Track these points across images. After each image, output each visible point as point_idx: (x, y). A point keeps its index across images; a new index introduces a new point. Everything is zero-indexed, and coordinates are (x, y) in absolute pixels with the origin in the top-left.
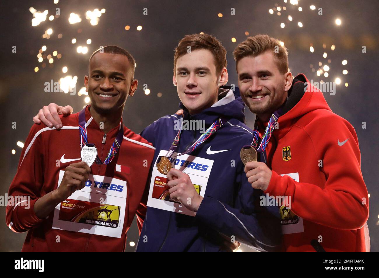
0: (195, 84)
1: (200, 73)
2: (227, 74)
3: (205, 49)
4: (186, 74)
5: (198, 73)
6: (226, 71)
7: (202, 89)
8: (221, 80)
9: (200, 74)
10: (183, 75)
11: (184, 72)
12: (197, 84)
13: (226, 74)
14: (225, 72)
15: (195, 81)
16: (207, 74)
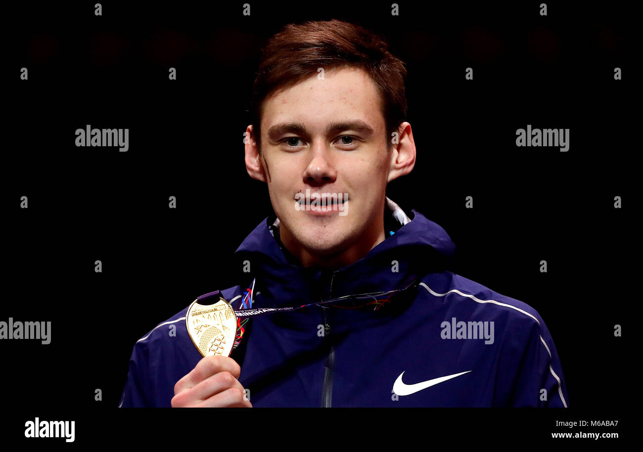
0: (332, 173)
1: (341, 141)
2: (411, 142)
3: (352, 69)
4: (300, 145)
5: (335, 140)
6: (408, 134)
7: (350, 186)
8: (397, 162)
9: (341, 143)
10: (289, 147)
11: (293, 138)
12: (336, 172)
13: (408, 141)
14: (406, 136)
15: (329, 165)
16: (364, 142)
